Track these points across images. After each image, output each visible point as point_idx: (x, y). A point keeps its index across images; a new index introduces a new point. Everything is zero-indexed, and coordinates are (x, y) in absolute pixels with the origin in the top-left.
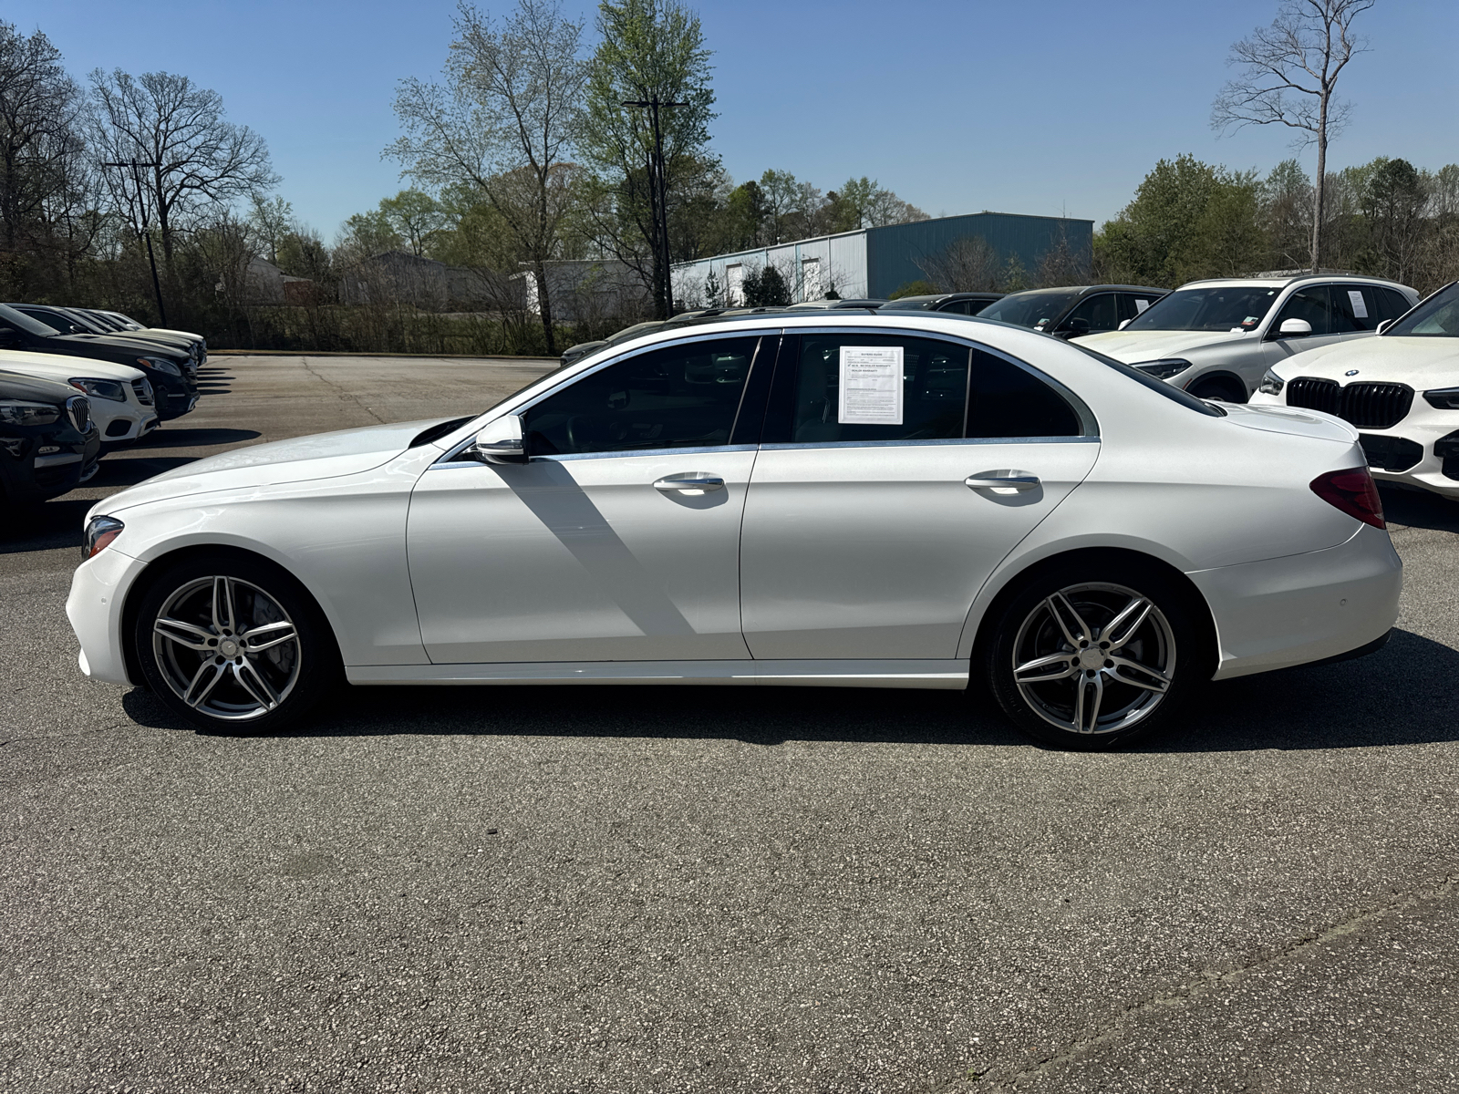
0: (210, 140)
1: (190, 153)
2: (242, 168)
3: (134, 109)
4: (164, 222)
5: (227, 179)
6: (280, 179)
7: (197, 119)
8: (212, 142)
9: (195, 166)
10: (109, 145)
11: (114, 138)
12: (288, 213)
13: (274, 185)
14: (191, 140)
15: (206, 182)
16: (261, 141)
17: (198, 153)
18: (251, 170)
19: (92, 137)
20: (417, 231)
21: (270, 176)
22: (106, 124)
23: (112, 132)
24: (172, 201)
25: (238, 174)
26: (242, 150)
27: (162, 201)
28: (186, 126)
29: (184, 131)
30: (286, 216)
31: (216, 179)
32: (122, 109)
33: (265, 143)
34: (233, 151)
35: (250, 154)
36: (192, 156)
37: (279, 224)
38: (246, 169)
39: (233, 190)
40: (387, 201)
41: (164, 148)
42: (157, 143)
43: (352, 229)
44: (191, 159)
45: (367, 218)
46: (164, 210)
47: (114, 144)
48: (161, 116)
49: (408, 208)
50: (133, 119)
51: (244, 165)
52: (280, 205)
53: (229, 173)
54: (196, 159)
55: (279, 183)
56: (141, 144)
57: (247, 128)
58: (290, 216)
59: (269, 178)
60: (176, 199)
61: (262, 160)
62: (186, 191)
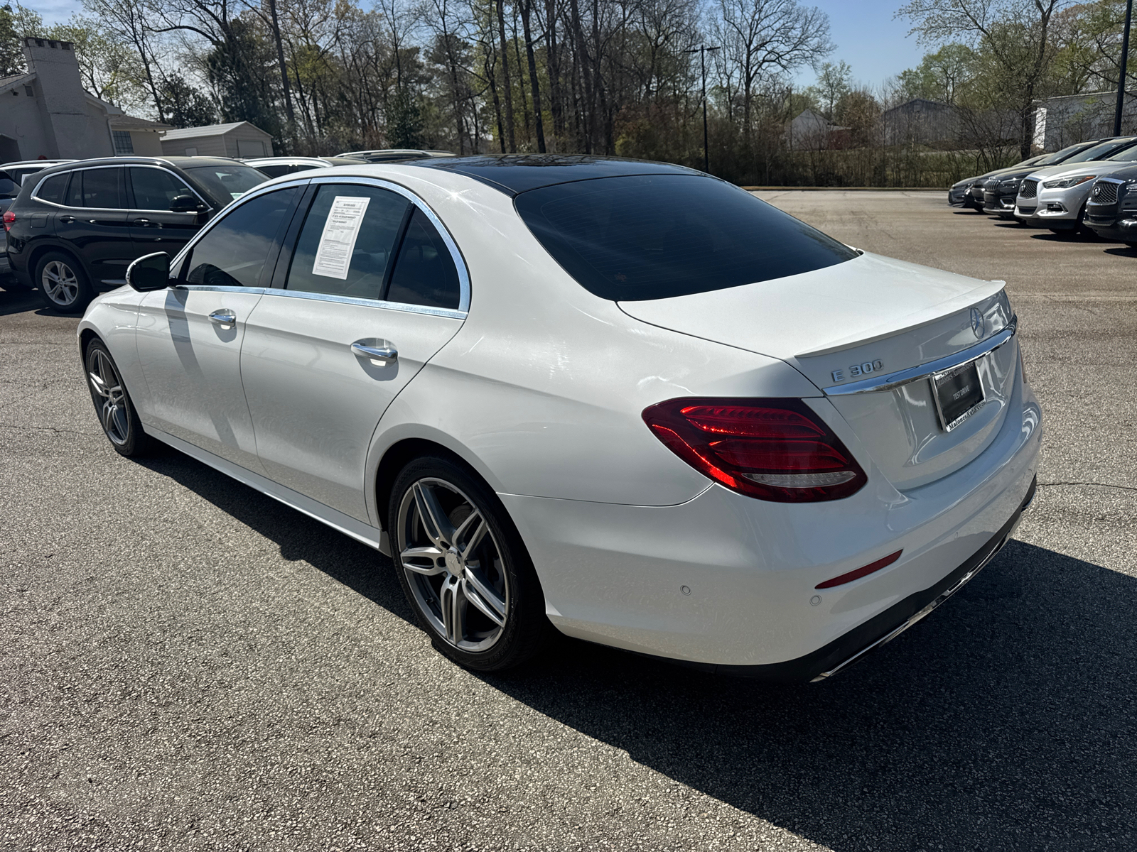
0: (787, 23)
1: (772, 35)
2: (808, 42)
3: (740, 6)
4: (747, 90)
5: (796, 52)
6: (836, 47)
7: (782, 6)
8: (789, 24)
9: (775, 44)
10: (720, 36)
11: (724, 30)
12: (847, 74)
13: (830, 52)
14: (774, 25)
15: (781, 56)
16: (825, 18)
17: (778, 34)
18: (813, 42)
19: (711, 31)
20: (953, 79)
21: (828, 46)
22: (720, 21)
23: (723, 25)
24: (755, 73)
25: (805, 47)
26: (810, 28)
27: (748, 74)
28: (772, 13)
29: (772, 18)
30: (845, 77)
31: (788, 52)
32: (731, 7)
33: (828, 19)
34: (803, 29)
35: (815, 29)
36: (773, 37)
37: (838, 84)
38: (810, 42)
39: (799, 60)
40: (929, 56)
41: (755, 34)
42: (751, 30)
43: (901, 82)
44: (773, 39)
45: (916, 73)
46: (749, 79)
47: (723, 35)
48: (756, 8)
49: (947, 60)
50: (738, 14)
51: (809, 39)
52: (842, 68)
53: (798, 48)
54: (776, 39)
55: (834, 51)
56: (741, 33)
57: (816, 8)
58: (848, 76)
59: (827, 48)
60: (758, 72)
61: (824, 33)
62: (766, 64)
